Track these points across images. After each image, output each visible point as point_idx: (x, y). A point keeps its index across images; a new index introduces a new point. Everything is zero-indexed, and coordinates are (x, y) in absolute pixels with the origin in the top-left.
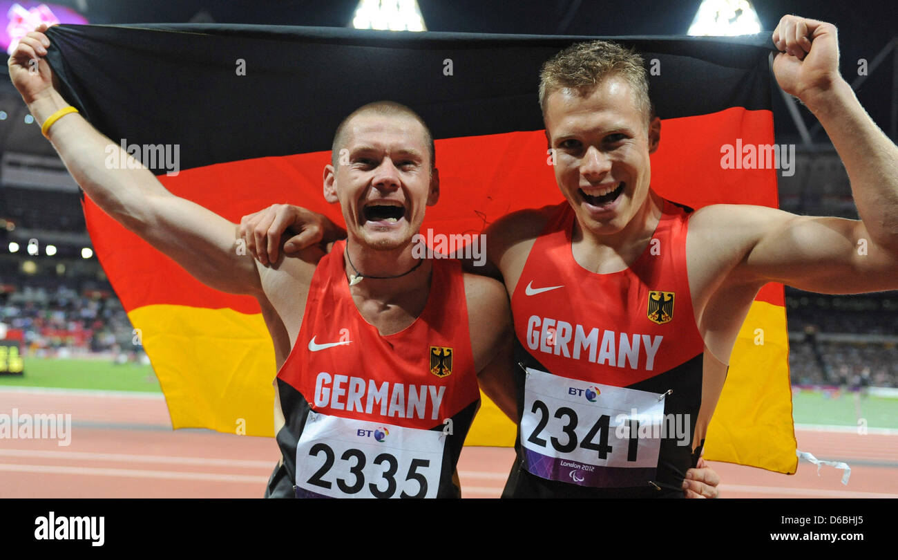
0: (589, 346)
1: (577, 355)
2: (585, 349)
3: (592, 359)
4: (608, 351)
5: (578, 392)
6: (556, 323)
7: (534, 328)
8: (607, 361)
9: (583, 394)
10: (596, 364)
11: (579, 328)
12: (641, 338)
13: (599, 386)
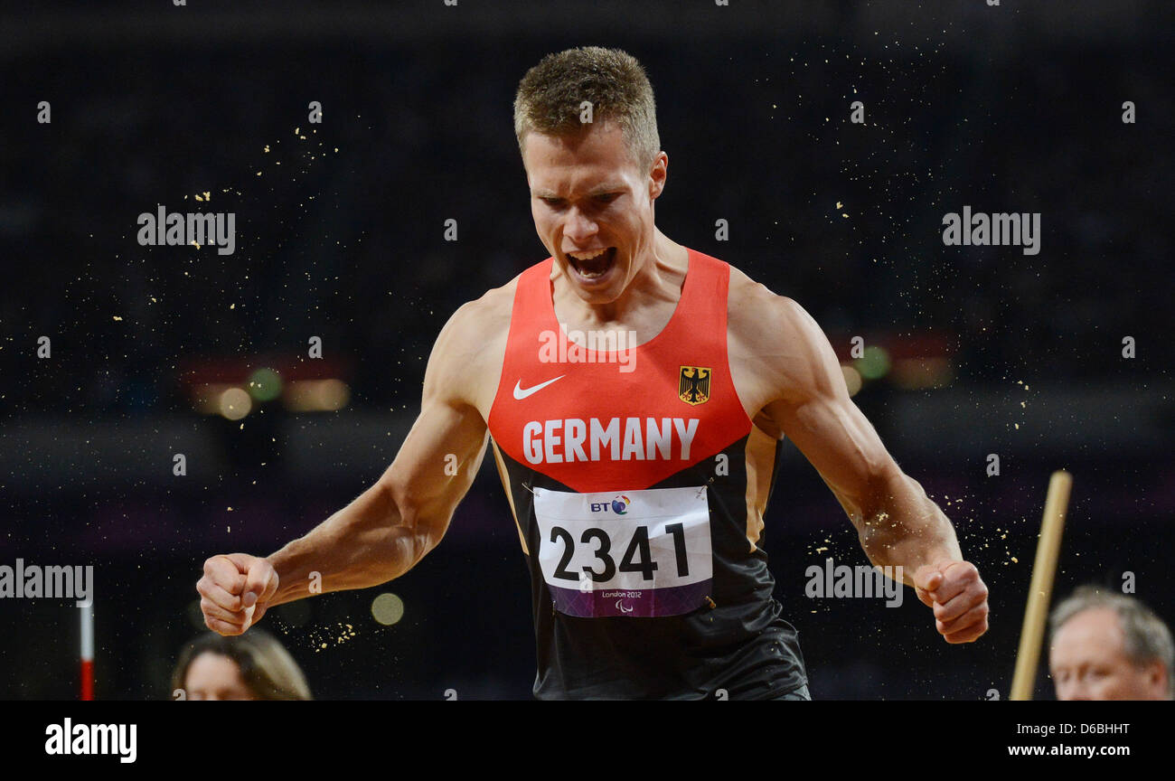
0: (610, 441)
1: (596, 456)
2: (605, 445)
3: (615, 456)
4: (633, 443)
5: (602, 507)
6: (563, 424)
7: (533, 437)
8: (633, 454)
9: (610, 507)
10: (621, 462)
11: (595, 422)
12: (673, 423)
13: (627, 493)
